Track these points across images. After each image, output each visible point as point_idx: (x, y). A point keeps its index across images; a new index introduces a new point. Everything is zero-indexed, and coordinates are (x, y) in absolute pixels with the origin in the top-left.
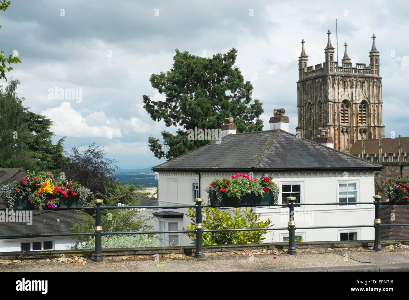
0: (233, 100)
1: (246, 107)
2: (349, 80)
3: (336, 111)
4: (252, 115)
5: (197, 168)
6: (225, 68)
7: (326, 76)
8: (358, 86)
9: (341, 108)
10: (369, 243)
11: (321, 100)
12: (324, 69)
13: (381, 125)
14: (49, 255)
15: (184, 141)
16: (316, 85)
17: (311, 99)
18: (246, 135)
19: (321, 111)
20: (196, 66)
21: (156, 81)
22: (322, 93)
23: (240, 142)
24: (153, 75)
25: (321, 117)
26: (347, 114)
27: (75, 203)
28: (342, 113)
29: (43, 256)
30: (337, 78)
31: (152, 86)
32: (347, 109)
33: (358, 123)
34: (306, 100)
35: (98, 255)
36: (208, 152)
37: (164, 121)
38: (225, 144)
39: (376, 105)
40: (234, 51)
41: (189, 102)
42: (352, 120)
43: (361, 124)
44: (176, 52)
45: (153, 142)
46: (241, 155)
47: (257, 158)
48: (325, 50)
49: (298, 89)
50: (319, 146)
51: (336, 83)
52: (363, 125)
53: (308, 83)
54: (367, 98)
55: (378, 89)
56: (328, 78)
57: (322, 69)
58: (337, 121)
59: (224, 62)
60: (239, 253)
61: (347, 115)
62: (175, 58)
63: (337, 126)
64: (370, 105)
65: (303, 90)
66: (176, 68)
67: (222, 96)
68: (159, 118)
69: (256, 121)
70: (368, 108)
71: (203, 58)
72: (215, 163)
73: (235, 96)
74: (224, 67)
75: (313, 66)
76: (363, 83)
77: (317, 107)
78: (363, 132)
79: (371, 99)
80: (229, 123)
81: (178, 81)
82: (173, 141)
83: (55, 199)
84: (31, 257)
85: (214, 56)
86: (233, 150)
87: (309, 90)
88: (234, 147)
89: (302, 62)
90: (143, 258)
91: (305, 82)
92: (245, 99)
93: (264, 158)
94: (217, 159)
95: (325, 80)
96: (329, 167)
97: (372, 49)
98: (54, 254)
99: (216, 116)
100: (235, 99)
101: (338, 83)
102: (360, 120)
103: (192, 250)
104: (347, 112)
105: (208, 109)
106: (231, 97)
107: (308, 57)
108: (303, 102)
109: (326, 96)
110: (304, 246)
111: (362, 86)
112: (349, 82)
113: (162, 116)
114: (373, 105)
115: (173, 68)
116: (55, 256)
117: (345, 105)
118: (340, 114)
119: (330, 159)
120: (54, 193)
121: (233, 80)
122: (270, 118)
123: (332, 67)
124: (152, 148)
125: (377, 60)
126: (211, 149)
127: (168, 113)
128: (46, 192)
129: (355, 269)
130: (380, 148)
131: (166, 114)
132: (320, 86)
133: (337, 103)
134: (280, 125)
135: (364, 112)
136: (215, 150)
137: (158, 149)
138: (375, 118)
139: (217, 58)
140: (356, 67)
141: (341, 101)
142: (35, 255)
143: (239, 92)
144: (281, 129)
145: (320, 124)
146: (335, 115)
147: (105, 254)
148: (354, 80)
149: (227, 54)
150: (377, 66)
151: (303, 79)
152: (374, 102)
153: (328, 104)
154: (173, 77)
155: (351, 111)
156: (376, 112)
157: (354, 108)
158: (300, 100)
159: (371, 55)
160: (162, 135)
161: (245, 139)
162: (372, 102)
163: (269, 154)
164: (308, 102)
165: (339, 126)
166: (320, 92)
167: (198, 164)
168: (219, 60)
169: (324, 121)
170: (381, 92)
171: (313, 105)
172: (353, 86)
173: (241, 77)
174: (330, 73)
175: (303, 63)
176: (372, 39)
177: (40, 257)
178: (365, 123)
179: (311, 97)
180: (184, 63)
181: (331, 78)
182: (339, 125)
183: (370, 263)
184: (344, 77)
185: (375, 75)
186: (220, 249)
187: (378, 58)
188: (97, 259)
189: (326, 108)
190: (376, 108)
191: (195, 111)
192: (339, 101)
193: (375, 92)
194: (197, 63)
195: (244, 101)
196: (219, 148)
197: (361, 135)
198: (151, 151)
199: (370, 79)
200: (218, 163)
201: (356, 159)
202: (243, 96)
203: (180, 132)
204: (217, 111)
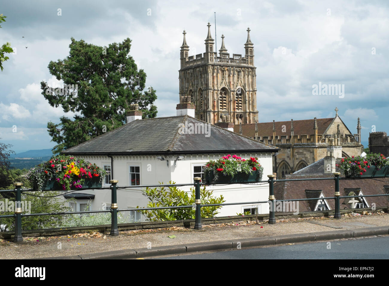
0: (128, 87)
1: (141, 94)
2: (227, 69)
3: (215, 98)
4: (146, 101)
5: (109, 151)
6: (121, 57)
7: (206, 65)
8: (235, 75)
9: (220, 96)
10: (329, 213)
11: (201, 87)
12: (205, 58)
13: (256, 110)
14: (69, 232)
15: (82, 126)
16: (197, 74)
17: (192, 86)
18: (154, 120)
19: (201, 97)
20: (93, 54)
21: (54, 69)
22: (203, 81)
23: (149, 127)
24: (51, 62)
25: (202, 103)
26: (225, 100)
27: (95, 183)
28: (220, 100)
29: (64, 233)
30: (216, 67)
31: (51, 73)
32: (225, 96)
33: (235, 109)
34: (187, 88)
35: (115, 230)
36: (117, 137)
37: (62, 107)
38: (133, 129)
39: (250, 93)
40: (128, 41)
41: (88, 88)
42: (230, 106)
43: (237, 110)
44: (72, 41)
45: (52, 127)
46: (152, 139)
47: (170, 142)
48: (205, 41)
49: (180, 77)
50: (223, 130)
51: (216, 72)
52: (240, 111)
53: (189, 71)
54: (243, 86)
55: (253, 78)
56: (208, 67)
57: (202, 59)
58: (216, 107)
59: (119, 51)
60: (229, 224)
61: (225, 102)
62: (70, 46)
63: (217, 112)
64: (246, 93)
65: (185, 78)
66: (73, 56)
67: (118, 83)
68: (57, 103)
69: (151, 107)
70: (244, 95)
71: (99, 47)
72: (129, 147)
73: (130, 83)
74: (120, 55)
75: (194, 56)
76: (239, 72)
77: (198, 94)
78: (240, 117)
79: (247, 87)
80: (135, 109)
81: (75, 69)
82: (72, 127)
83: (80, 180)
84: (53, 234)
85: (110, 45)
86: (143, 135)
87: (190, 79)
88: (144, 132)
89: (183, 52)
90: (151, 231)
91: (187, 71)
92: (139, 86)
93: (177, 142)
94: (129, 142)
95: (205, 69)
96: (234, 149)
97: (248, 41)
98: (74, 230)
99: (113, 102)
100: (129, 86)
101: (218, 72)
102: (236, 106)
103: (190, 223)
104: (225, 99)
105: (105, 96)
106: (125, 84)
107: (189, 47)
108: (184, 89)
109: (206, 83)
110: (279, 217)
111: (239, 75)
112: (227, 72)
113: (60, 102)
114: (248, 92)
115: (70, 55)
116: (74, 232)
117: (223, 93)
118: (219, 101)
119: (234, 142)
120: (80, 175)
121: (128, 68)
122: (177, 105)
123: (212, 57)
124: (51, 133)
125: (252, 52)
126: (120, 133)
127: (66, 99)
128: (72, 173)
129: (336, 233)
130: (256, 132)
131: (64, 100)
132: (201, 75)
133: (217, 90)
134: (187, 112)
135: (240, 99)
136: (124, 135)
137: (57, 134)
138: (250, 105)
139: (113, 47)
140: (234, 57)
141: (220, 89)
142: (56, 232)
143: (133, 79)
144: (188, 115)
145: (200, 110)
146: (214, 102)
147: (120, 229)
148: (231, 69)
149: (122, 44)
150: (252, 56)
151: (184, 68)
152: (249, 90)
153: (209, 92)
154: (71, 65)
155: (229, 98)
156: (251, 99)
157: (232, 95)
158: (182, 87)
159: (247, 47)
160: (61, 120)
161: (154, 124)
162: (247, 90)
163: (181, 138)
164: (189, 90)
165: (218, 112)
166: (201, 81)
167: (110, 147)
168: (115, 49)
169: (204, 107)
170: (255, 80)
171: (194, 92)
172: (231, 75)
173: (135, 66)
174: (210, 62)
175: (185, 53)
176: (247, 32)
177: (61, 234)
178: (241, 109)
179: (192, 84)
180: (82, 51)
181: (211, 68)
182: (218, 110)
183: (341, 228)
184: (222, 66)
185: (250, 65)
186: (213, 222)
187: (252, 50)
188: (114, 233)
189: (206, 95)
190: (250, 96)
191: (94, 97)
192: (218, 89)
193: (250, 80)
194: (94, 51)
195: (138, 88)
196: (128, 133)
197: (238, 120)
198: (50, 136)
199: (246, 68)
200: (130, 147)
201: (256, 142)
202: (137, 84)
203: (77, 118)
204: (113, 98)
